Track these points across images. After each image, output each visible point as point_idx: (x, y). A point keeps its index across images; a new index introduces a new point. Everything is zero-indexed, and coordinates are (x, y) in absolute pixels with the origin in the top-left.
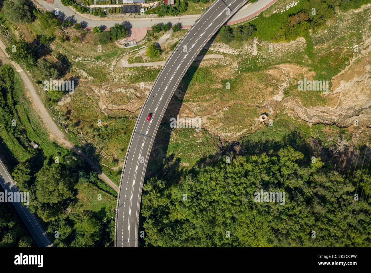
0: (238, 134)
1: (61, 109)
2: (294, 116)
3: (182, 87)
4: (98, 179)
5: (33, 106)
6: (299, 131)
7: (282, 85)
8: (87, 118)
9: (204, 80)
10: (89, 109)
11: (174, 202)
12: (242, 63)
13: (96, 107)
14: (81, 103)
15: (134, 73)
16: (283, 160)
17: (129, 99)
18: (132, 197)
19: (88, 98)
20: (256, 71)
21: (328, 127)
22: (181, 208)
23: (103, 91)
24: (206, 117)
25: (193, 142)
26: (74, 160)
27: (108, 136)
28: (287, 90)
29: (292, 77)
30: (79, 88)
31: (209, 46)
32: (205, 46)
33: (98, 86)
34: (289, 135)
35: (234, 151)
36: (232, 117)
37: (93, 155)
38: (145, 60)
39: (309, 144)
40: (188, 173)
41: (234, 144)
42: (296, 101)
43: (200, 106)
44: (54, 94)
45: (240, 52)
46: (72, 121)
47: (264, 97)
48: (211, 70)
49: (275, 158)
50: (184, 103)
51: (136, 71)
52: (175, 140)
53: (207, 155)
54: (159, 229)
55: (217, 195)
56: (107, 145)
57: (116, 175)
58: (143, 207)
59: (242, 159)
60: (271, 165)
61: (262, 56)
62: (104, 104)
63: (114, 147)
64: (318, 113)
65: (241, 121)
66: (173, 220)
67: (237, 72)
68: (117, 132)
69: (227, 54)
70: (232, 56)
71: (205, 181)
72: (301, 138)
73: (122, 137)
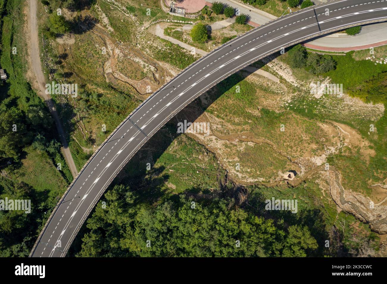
0: (251, 180)
1: (57, 47)
2: (325, 191)
3: (213, 92)
4: (59, 152)
5: (25, 28)
6: (323, 211)
7: (329, 148)
8: (83, 73)
9: (242, 97)
10: (90, 65)
11: (136, 225)
12: (297, 100)
13: (100, 65)
14: (85, 52)
15: (165, 48)
16: (291, 240)
17: (143, 76)
18: (85, 196)
19: (96, 51)
20: (308, 117)
21: (358, 223)
22: (140, 239)
23: (117, 51)
24: (223, 142)
25: (193, 164)
26: (39, 116)
27: (97, 107)
28: (332, 157)
29: (346, 144)
30: (91, 34)
31: (270, 61)
32: (264, 58)
33: (114, 42)
34: (309, 211)
35: (237, 200)
36: (253, 157)
37: (68, 121)
38: (185, 39)
39: (327, 233)
40: (170, 199)
41: (241, 189)
42: (336, 175)
43: (222, 125)
44: (54, 25)
45: (302, 85)
46: (63, 68)
47: (302, 152)
48: (257, 90)
49: (282, 233)
50: (206, 113)
51: (168, 47)
52: (174, 152)
53: (204, 187)
54: (99, 251)
55: (191, 245)
56: (90, 117)
57: (83, 159)
58: (93, 215)
59: (242, 214)
60: (274, 241)
61: (325, 104)
62: (112, 68)
63: (98, 123)
64: (354, 201)
65: (262, 167)
66: (123, 247)
67: (285, 108)
68: (109, 107)
69: (285, 80)
70: (289, 86)
71: (185, 220)
72: (322, 221)
73: (113, 116)
